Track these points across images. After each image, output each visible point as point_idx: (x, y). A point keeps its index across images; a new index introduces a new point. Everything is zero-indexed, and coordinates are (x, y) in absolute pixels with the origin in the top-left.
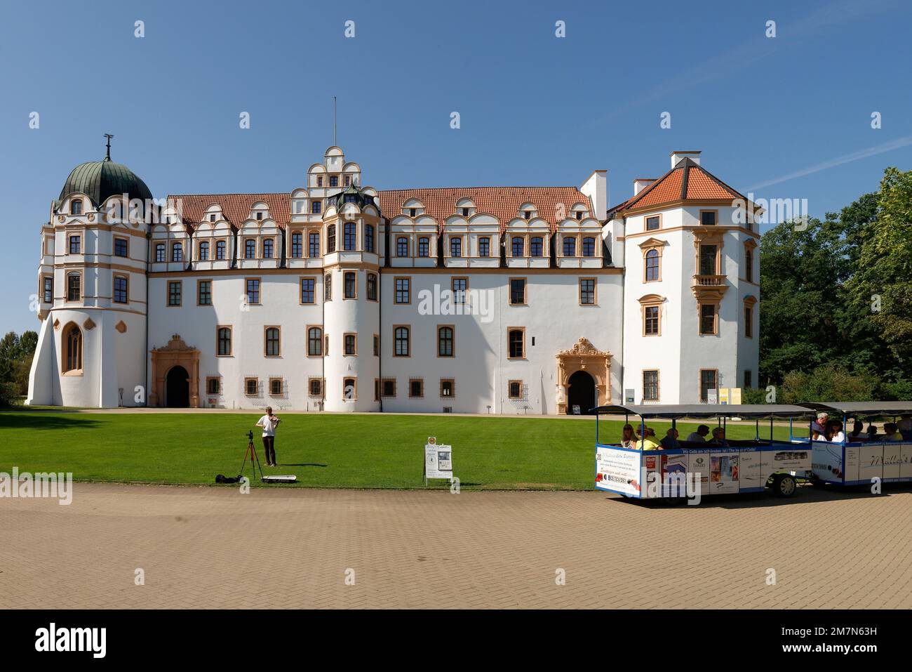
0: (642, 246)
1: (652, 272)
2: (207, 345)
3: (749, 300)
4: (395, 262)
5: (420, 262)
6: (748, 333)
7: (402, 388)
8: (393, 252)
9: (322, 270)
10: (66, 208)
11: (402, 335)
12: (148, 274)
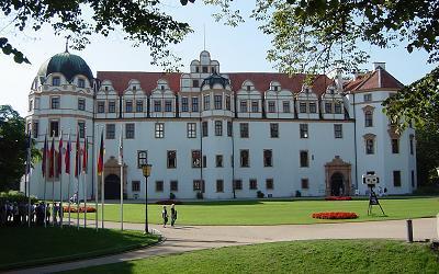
0: (364, 109)
1: (369, 123)
2: (132, 162)
3: (411, 136)
4: (239, 115)
5: (253, 115)
6: (412, 153)
7: (246, 185)
8: (239, 110)
9: (201, 119)
10: (49, 81)
11: (245, 155)
12: (94, 120)
